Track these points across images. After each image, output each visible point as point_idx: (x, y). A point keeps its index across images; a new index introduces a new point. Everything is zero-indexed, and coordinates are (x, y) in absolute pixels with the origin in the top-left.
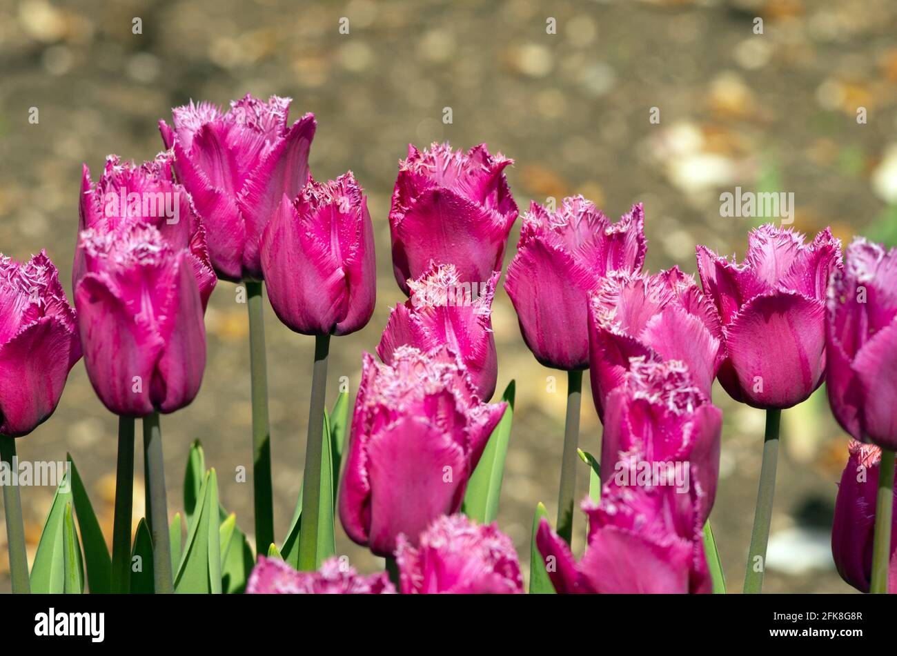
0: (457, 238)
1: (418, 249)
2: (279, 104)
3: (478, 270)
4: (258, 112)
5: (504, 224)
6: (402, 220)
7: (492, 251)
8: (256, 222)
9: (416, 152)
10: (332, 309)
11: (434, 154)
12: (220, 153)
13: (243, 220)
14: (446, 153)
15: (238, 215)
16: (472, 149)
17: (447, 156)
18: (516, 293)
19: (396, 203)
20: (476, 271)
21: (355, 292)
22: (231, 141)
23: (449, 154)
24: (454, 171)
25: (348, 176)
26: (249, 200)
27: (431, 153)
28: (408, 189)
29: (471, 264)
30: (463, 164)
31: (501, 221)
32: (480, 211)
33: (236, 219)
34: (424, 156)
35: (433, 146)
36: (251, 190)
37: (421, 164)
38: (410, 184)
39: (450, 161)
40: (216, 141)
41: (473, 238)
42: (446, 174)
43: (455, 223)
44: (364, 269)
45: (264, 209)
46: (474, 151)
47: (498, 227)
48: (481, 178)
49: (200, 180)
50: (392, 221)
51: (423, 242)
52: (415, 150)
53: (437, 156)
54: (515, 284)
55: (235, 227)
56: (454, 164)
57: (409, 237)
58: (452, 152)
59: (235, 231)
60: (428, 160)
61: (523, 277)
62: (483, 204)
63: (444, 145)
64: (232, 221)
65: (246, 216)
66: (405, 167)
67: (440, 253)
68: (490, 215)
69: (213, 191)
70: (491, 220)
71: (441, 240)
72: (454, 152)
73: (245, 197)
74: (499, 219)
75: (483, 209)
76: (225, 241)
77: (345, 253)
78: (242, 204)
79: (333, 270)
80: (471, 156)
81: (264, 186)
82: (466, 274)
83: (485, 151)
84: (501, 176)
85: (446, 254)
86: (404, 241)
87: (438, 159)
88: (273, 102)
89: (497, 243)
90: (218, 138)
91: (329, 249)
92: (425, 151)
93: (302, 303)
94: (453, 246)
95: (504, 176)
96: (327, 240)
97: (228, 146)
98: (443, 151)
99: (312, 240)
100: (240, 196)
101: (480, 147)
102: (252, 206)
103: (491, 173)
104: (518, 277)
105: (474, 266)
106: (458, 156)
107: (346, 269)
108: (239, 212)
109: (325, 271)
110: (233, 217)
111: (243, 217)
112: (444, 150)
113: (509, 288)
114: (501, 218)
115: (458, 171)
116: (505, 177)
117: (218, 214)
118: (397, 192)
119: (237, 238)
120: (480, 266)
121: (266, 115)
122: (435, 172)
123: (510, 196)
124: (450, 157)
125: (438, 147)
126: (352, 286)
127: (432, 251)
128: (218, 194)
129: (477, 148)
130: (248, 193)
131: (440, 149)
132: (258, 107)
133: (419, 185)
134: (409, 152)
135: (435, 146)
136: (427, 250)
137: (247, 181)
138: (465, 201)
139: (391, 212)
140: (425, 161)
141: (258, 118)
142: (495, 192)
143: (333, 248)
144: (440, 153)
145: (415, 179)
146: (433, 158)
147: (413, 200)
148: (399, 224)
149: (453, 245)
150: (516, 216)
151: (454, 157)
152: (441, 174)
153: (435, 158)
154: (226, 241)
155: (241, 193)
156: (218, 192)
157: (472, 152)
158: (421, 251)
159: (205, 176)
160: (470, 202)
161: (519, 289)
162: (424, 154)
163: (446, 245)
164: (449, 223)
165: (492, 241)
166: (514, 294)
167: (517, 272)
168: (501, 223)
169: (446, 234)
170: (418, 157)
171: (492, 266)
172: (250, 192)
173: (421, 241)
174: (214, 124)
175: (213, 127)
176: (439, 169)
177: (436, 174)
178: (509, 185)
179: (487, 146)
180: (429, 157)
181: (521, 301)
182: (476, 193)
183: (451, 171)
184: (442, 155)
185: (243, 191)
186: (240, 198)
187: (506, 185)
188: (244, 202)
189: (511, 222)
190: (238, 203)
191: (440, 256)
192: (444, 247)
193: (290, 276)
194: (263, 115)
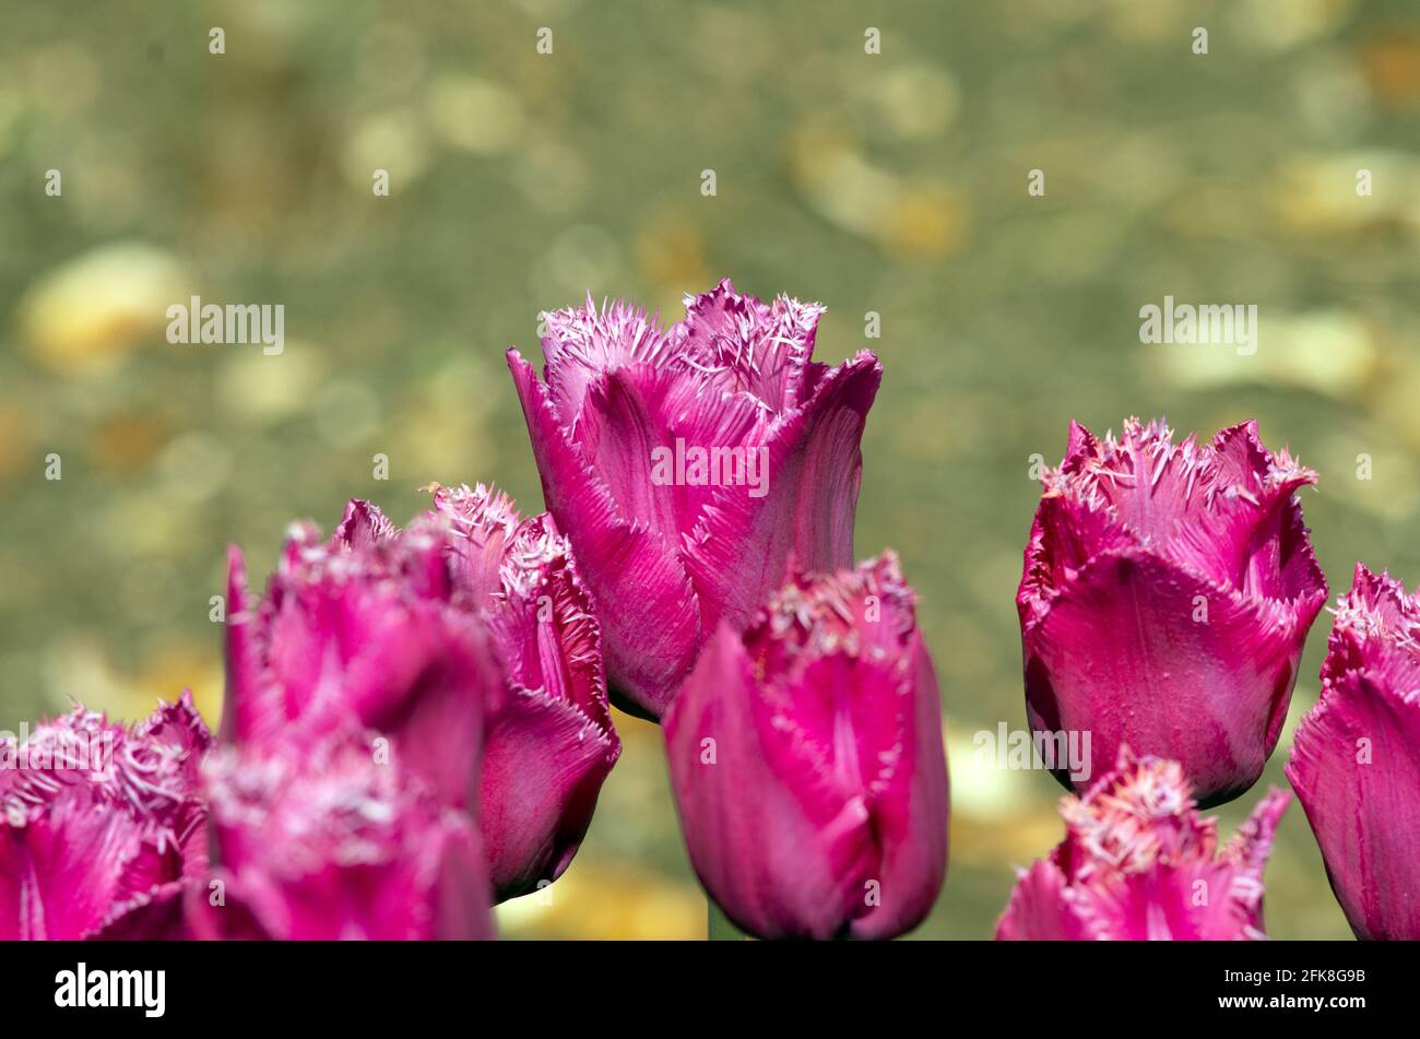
0: (1175, 661)
1: (1080, 682)
2: (794, 316)
3: (1225, 733)
4: (746, 328)
5: (1289, 629)
6: (1044, 619)
7: (1262, 689)
8: (727, 601)
9: (1087, 442)
10: (838, 894)
11: (1129, 448)
12: (647, 437)
13: (696, 596)
14: (1158, 445)
15: (684, 585)
16: (1223, 433)
17: (1162, 451)
18: (1314, 792)
19: (1033, 567)
20: (1221, 737)
21: (893, 855)
22: (674, 411)
23: (1167, 447)
24: (1177, 486)
25: (884, 563)
26: (711, 553)
27: (1122, 443)
28: (1061, 537)
29: (1208, 720)
30: (1199, 471)
31: (1281, 622)
32: (1231, 602)
33: (680, 592)
34: (1106, 453)
35: (1129, 426)
36: (712, 527)
37: (1098, 472)
38: (1068, 529)
39: (1169, 463)
40: (637, 407)
41: (1214, 660)
42: (1159, 490)
43: (1170, 626)
44: (916, 806)
45: (746, 572)
46: (1228, 438)
47: (1275, 635)
48: (1237, 518)
49: (596, 500)
50: (1025, 610)
51: (1093, 669)
52: (1083, 437)
53: (1138, 450)
54: (1311, 773)
55: (676, 610)
56: (1178, 468)
57: (1062, 656)
58: (1173, 442)
59: (675, 620)
60: (1115, 459)
61: (1330, 756)
62: (1239, 584)
63: (1154, 424)
64: (670, 596)
65: (704, 587)
66: (1058, 485)
67: (1136, 694)
68: (1256, 610)
69: (625, 528)
70: (1258, 622)
71: (1137, 663)
72: (1178, 442)
73: (700, 546)
74: (1279, 616)
75: (1236, 596)
76: (651, 640)
77: (869, 768)
78: (694, 560)
79: (839, 804)
80: (1220, 447)
81: (748, 520)
82: (1197, 743)
83: (1253, 439)
84: (1289, 502)
85: (1149, 695)
86: (1048, 661)
87: (1139, 457)
88: (782, 310)
89: (1270, 672)
90: (642, 403)
91: (830, 758)
92: (1109, 436)
93: (765, 878)
94: (1167, 678)
95: (1296, 503)
96: (825, 737)
97: (666, 421)
98: (1152, 440)
99: (786, 737)
100: (690, 541)
101: (1242, 428)
102: (716, 565)
103: (1262, 506)
104: (1319, 757)
105: (1216, 726)
106: (1187, 452)
107: (871, 805)
108: (687, 577)
109: (820, 806)
110: (669, 588)
111: (696, 588)
112: (1155, 438)
113: (1296, 778)
114: (1284, 615)
115: (1187, 486)
116: (1298, 505)
117: (634, 579)
118: (1037, 539)
119: (679, 635)
120: (1229, 724)
121: (763, 340)
122: (1132, 487)
123: (1309, 552)
124: (1168, 454)
125: (1139, 430)
126: (887, 845)
127: (1116, 689)
128: (639, 537)
129: (1234, 431)
130: (707, 536)
131: (1145, 436)
132: (747, 316)
133: (1087, 532)
134: (1071, 440)
135: (1132, 427)
136: (1102, 686)
137: (706, 508)
138: (1196, 581)
139: (1021, 589)
140: (1109, 464)
141: (746, 344)
142: (1274, 544)
143: (840, 753)
144: (1145, 443)
145: (1078, 517)
146: (1126, 455)
147: (1071, 574)
148: (1038, 626)
149: (1166, 675)
150: (1322, 602)
151: (1179, 453)
152: (1148, 491)
153: (1133, 457)
154: (652, 642)
155: (692, 535)
156: (638, 529)
157: (1222, 439)
158: (1090, 688)
159: (608, 494)
160: (1206, 583)
161: (1320, 783)
162: (1106, 446)
163: (1149, 675)
164: (1157, 627)
165: (1260, 669)
166: (1309, 794)
167: (1315, 743)
168: (1282, 628)
169: (1149, 651)
170: (1093, 454)
171: (1260, 723)
172: (714, 534)
173: (1090, 664)
174: (634, 371)
175: (632, 381)
176: (1140, 480)
177: (1135, 490)
178: (1307, 525)
179: (1256, 427)
180: (1118, 452)
181: (1327, 814)
182: (1225, 553)
183: (1171, 485)
184: (1149, 447)
185: (697, 531)
186: (689, 548)
187: (1300, 524)
188: (697, 557)
189: (1309, 616)
190: (682, 558)
191: (1136, 700)
192: (1145, 679)
193: (736, 815)
194: (757, 337)
